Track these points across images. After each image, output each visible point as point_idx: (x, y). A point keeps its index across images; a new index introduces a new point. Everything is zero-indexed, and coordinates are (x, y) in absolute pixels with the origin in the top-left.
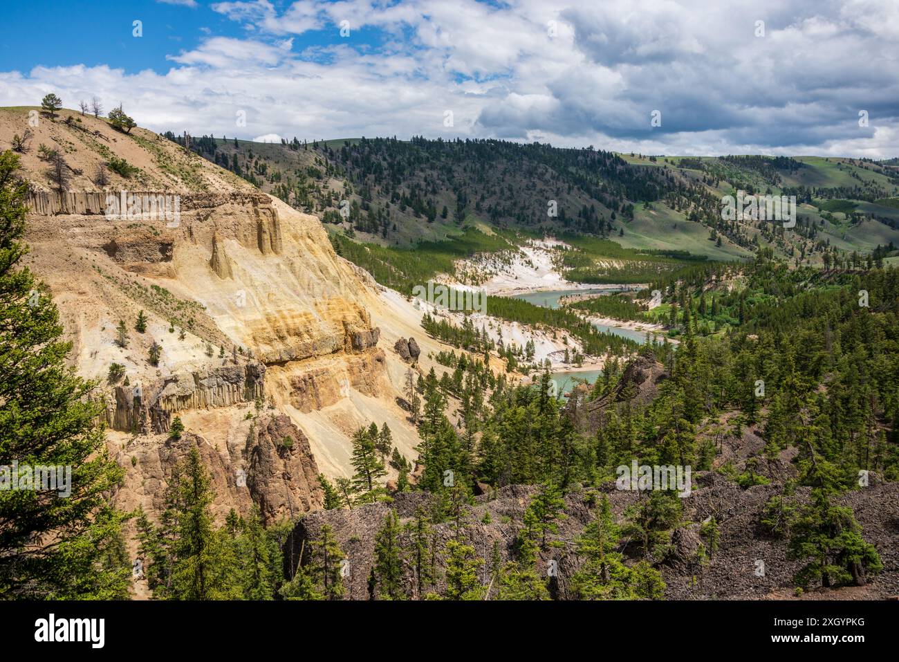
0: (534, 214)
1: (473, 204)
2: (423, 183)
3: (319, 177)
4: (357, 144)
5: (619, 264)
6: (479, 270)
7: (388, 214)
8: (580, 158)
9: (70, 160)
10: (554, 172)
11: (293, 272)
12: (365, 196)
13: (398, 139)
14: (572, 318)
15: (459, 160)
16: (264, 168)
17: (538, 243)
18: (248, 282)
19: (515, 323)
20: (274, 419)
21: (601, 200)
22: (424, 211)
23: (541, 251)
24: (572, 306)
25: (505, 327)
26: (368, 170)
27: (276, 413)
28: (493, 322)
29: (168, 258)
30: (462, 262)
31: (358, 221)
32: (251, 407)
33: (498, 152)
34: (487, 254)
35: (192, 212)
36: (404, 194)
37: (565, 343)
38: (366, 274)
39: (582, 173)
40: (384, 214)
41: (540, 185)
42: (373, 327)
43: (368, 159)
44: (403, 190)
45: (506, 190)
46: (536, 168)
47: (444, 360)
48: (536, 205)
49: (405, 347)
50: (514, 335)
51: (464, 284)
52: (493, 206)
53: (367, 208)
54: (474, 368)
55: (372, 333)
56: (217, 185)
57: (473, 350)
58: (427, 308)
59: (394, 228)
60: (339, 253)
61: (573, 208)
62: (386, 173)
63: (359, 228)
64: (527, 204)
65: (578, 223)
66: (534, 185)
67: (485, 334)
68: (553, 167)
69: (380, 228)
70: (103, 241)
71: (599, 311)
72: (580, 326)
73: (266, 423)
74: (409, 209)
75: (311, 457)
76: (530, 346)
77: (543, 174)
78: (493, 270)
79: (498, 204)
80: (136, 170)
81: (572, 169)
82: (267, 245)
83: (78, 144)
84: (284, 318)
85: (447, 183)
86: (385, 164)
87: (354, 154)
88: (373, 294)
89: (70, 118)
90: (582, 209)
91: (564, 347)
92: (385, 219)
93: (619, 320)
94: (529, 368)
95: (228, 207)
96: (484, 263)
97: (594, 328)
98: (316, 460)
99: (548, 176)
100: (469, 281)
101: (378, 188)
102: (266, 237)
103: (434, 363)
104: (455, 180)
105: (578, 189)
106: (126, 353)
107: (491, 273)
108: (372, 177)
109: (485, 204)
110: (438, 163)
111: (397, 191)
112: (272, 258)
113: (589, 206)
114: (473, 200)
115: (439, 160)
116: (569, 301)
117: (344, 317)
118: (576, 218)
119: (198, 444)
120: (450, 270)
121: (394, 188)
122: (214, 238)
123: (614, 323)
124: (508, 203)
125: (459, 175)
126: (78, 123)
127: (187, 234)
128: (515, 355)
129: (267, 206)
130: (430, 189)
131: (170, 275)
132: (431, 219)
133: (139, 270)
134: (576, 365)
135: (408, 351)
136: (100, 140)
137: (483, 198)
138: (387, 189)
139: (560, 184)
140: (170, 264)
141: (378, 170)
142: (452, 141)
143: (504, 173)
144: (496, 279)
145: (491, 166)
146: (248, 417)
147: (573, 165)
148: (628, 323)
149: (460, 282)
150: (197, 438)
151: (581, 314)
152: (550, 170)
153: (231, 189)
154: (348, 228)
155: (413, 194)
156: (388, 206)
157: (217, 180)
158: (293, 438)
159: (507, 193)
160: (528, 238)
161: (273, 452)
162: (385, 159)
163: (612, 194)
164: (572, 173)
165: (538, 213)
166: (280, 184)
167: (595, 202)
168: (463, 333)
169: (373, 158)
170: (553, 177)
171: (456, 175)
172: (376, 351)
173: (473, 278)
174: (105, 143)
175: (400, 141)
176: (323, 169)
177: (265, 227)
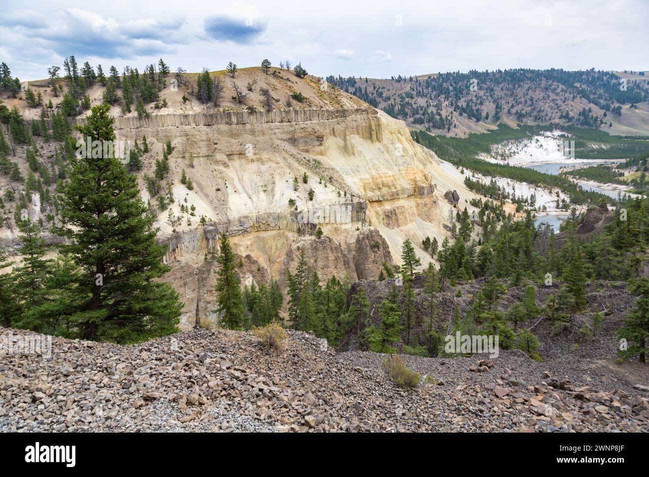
0: (547, 115)
1: (506, 111)
2: (474, 99)
3: (412, 98)
4: (435, 77)
5: (606, 146)
6: (507, 151)
7: (452, 118)
8: (584, 77)
9: (273, 94)
10: (563, 87)
11: (388, 152)
12: (438, 108)
13: (460, 72)
14: (565, 181)
15: (499, 83)
16: (381, 93)
17: (548, 134)
18: (363, 158)
19: (524, 183)
20: (371, 232)
21: (596, 104)
22: (474, 116)
23: (550, 138)
24: (566, 173)
25: (517, 185)
26: (441, 93)
27: (372, 228)
28: (510, 182)
29: (321, 145)
30: (496, 146)
31: (433, 123)
32: (359, 225)
33: (525, 76)
34: (513, 141)
35: (335, 120)
36: (462, 106)
37: (558, 196)
38: (433, 153)
39: (584, 87)
40: (449, 118)
41: (553, 96)
42: (433, 183)
43: (441, 85)
44: (462, 103)
45: (528, 101)
46: (551, 85)
47: (475, 204)
48: (549, 109)
49: (451, 195)
50: (523, 190)
51: (496, 159)
52: (519, 111)
53: (440, 115)
54: (493, 210)
55: (431, 187)
56: (348, 104)
57: (495, 199)
58: (468, 173)
59: (455, 126)
60: (418, 141)
61: (575, 110)
62: (452, 93)
63: (434, 127)
64: (542, 109)
65: (579, 120)
66: (549, 96)
67: (504, 189)
68: (564, 84)
69: (447, 127)
70: (289, 136)
71: (586, 177)
72: (570, 185)
73: (366, 233)
74: (465, 115)
75: (389, 252)
76: (533, 197)
77: (555, 89)
78: (516, 151)
79: (522, 109)
80: (306, 99)
81: (577, 85)
82: (374, 137)
83: (279, 86)
84: (381, 177)
85: (490, 98)
86: (451, 88)
87: (434, 83)
88: (436, 165)
89: (275, 72)
90: (582, 110)
91: (556, 199)
92: (449, 121)
93: (601, 182)
94: (532, 210)
95: (353, 116)
96: (510, 146)
97: (580, 187)
98: (392, 254)
99: (559, 90)
100: (499, 158)
101: (447, 103)
102: (374, 133)
103: (468, 205)
104: (495, 97)
105: (581, 98)
106: (297, 194)
107: (514, 153)
108: (443, 96)
109: (514, 111)
110: (485, 86)
111: (458, 104)
112: (377, 145)
113: (587, 109)
114: (506, 107)
115: (486, 84)
116: (565, 170)
117: (415, 178)
118: (576, 117)
119: (330, 242)
120: (488, 151)
121: (456, 102)
122: (345, 134)
123: (596, 184)
124: (530, 108)
125: (498, 93)
126: (279, 74)
127: (332, 132)
128: (522, 202)
129: (375, 116)
130: (479, 101)
131: (321, 154)
132: (478, 120)
133: (307, 151)
134: (564, 210)
135: (452, 198)
136: (289, 83)
137: (513, 106)
138: (452, 103)
139: (567, 95)
140: (322, 147)
141: (447, 92)
142: (495, 71)
143: (528, 90)
144: (517, 156)
145: (519, 86)
146: (358, 229)
147: (578, 81)
148: (607, 185)
149: (494, 157)
150: (329, 238)
151: (572, 178)
152: (561, 86)
153: (356, 107)
154: (427, 127)
155: (468, 105)
156: (452, 113)
157: (348, 102)
158: (380, 242)
159: (529, 102)
160: (541, 130)
161: (368, 249)
162: (451, 85)
163: (606, 100)
164: (577, 87)
165: (550, 114)
166: (390, 102)
167: (592, 105)
168: (489, 188)
169: (445, 85)
170: (562, 91)
171: (496, 92)
172: (433, 197)
173: (502, 155)
174: (292, 85)
175: (462, 74)
176: (415, 93)
177: (373, 128)
